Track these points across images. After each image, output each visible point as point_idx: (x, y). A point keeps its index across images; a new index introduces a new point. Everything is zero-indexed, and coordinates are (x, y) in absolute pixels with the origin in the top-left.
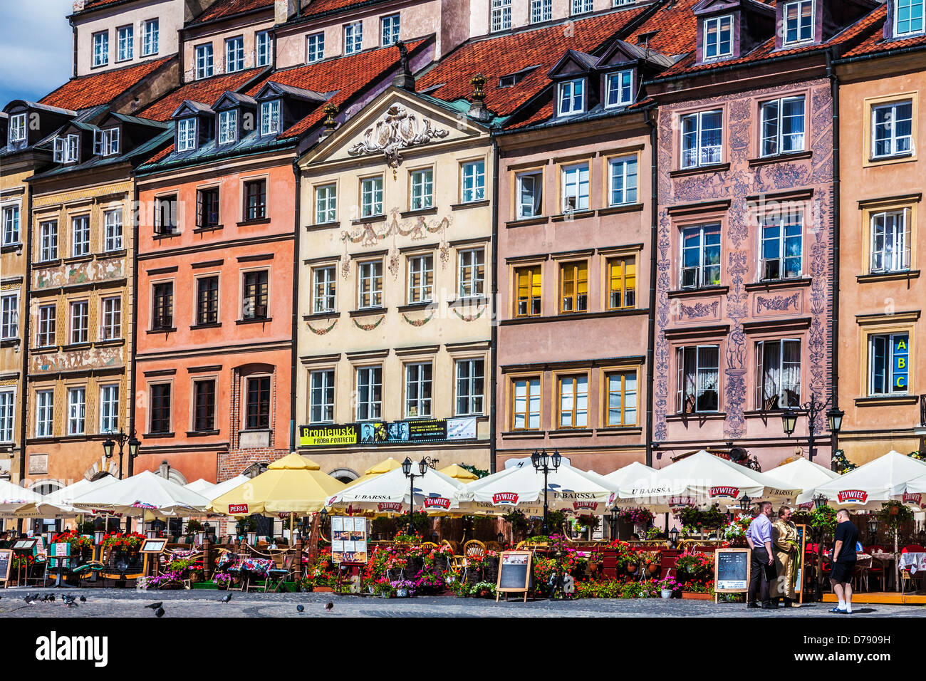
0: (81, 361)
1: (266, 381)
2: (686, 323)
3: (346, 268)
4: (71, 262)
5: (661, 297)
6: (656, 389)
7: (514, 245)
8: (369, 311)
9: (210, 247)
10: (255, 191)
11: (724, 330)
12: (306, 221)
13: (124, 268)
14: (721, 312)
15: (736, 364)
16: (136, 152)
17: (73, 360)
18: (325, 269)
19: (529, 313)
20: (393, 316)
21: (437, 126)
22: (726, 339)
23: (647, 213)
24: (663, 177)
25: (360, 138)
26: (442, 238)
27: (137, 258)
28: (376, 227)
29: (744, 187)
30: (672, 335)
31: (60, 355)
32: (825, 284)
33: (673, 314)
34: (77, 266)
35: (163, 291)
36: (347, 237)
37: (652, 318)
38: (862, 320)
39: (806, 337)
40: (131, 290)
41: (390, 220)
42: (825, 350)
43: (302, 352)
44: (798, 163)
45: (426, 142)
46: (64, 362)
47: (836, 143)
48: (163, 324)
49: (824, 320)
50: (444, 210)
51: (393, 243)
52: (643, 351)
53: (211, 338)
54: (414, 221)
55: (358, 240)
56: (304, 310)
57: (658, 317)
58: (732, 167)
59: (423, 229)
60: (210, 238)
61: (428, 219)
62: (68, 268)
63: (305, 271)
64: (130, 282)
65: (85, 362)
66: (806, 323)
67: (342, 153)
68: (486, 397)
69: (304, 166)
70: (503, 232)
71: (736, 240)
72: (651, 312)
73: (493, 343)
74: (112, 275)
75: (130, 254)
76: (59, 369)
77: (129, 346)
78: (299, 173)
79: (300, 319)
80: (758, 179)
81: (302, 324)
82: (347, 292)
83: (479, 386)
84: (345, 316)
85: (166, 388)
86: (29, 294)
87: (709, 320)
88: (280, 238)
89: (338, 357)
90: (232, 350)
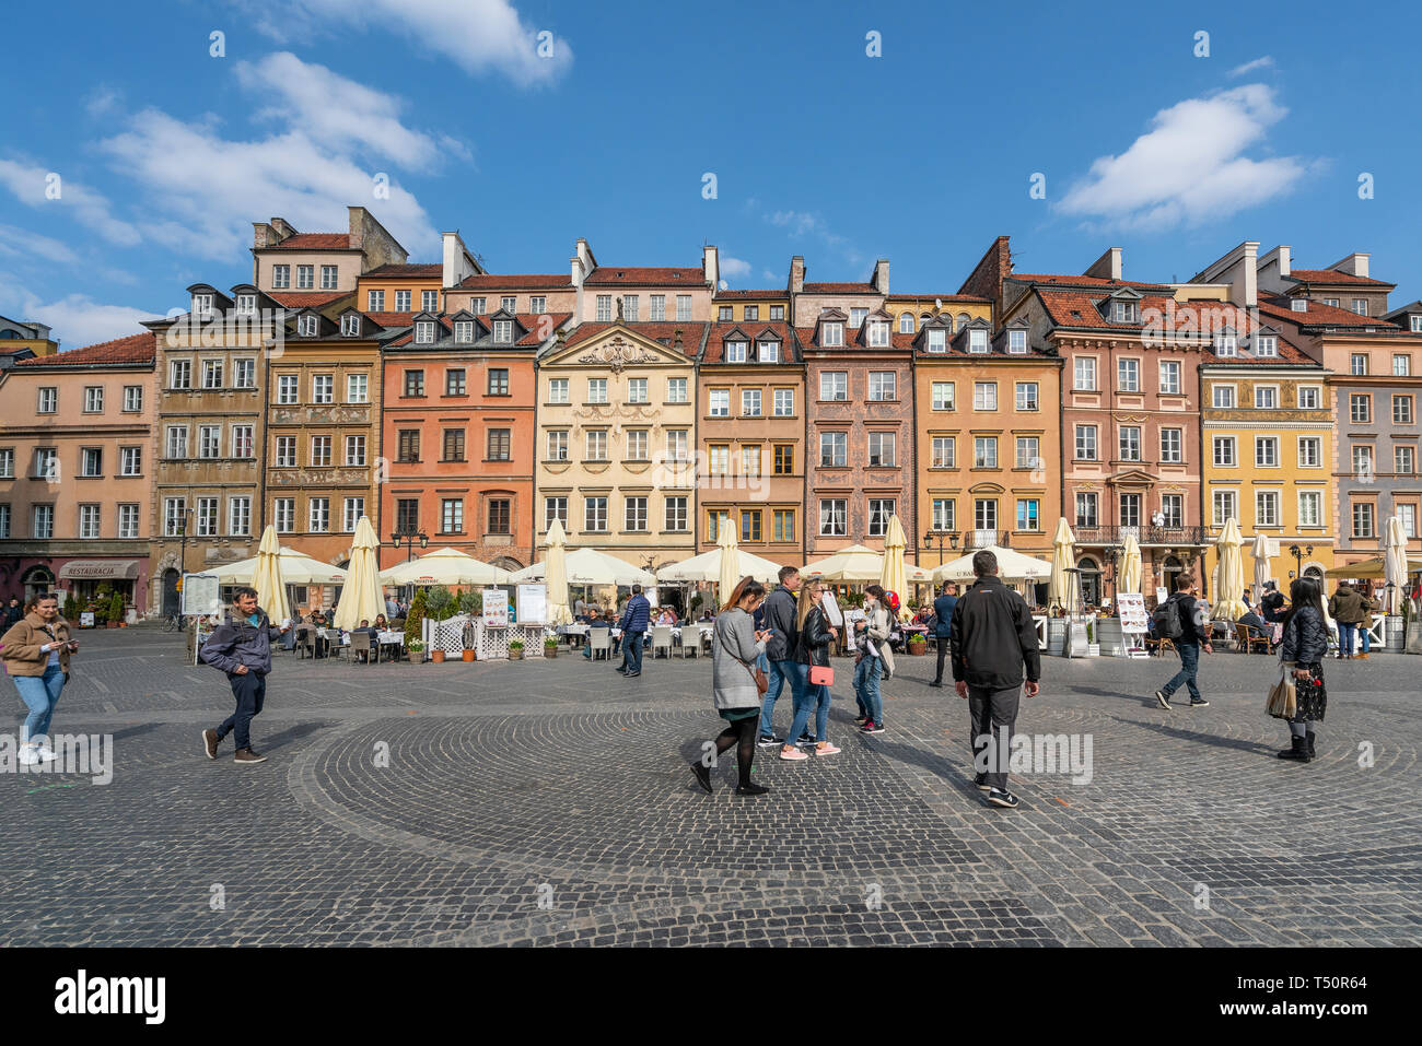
0: (324, 479)
1: (505, 504)
2: (826, 485)
3: (577, 433)
4: (313, 407)
5: (810, 470)
6: (808, 521)
7: (710, 431)
8: (597, 463)
9: (457, 409)
10: (497, 375)
11: (850, 491)
12: (542, 400)
13: (372, 416)
14: (847, 481)
15: (858, 510)
17: (315, 478)
18: (558, 432)
20: (616, 467)
21: (652, 353)
22: (851, 495)
23: (801, 421)
24: (812, 403)
25: (588, 352)
26: (654, 421)
27: (383, 410)
28: (602, 409)
29: (862, 415)
30: (817, 491)
31: (301, 473)
32: (909, 471)
33: (816, 481)
34: (319, 410)
35: (409, 435)
36: (577, 414)
37: (805, 481)
38: (931, 491)
39: (899, 497)
40: (377, 432)
41: (613, 406)
42: (910, 505)
43: (539, 484)
44: (893, 407)
45: (642, 362)
46: (305, 478)
47: (914, 398)
48: (409, 458)
49: (909, 490)
50: (657, 405)
51: (616, 421)
52: (800, 499)
53: (457, 471)
54: (633, 409)
55: (587, 417)
56: (541, 457)
57: (808, 481)
58: (854, 404)
59: (640, 415)
60: (455, 403)
61: (644, 409)
62: (310, 412)
63: (541, 432)
64: (376, 426)
65: (328, 480)
66: (897, 491)
67: (574, 359)
68: (690, 520)
69: (543, 364)
70: (701, 422)
71: (857, 443)
72: (805, 477)
74: (356, 420)
75: (378, 406)
76: (302, 482)
77: (375, 471)
78: (537, 367)
79: (538, 464)
80: (869, 411)
81: (540, 467)
82: (578, 447)
83: (683, 514)
84: (576, 465)
85: (414, 502)
86: (267, 426)
87: (840, 485)
88: (521, 408)
89: (570, 489)
90: (479, 479)
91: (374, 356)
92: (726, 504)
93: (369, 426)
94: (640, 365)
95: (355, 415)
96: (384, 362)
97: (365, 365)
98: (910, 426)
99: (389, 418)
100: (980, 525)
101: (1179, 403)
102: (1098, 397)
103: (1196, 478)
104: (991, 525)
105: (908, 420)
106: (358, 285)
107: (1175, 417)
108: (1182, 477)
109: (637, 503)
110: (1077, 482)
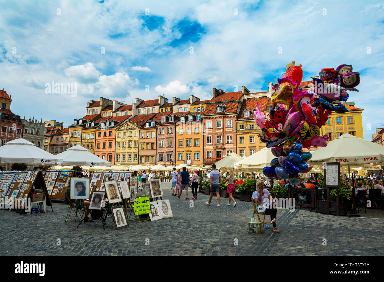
1: (111, 156)
2: (160, 151)
3: (121, 142)
4: (87, 139)
5: (157, 148)
6: (156, 158)
7: (141, 141)
8: (124, 148)
9: (105, 139)
10: (110, 132)
12: (117, 136)
15: (165, 156)
16: (96, 127)
18: (119, 142)
19: (142, 149)
20: (127, 148)
21: (133, 127)
22: (164, 153)
23: (156, 138)
24: (158, 135)
25: (123, 127)
26: (133, 140)
27: (96, 139)
28: (125, 138)
29: (166, 136)
30: (158, 152)
32: (174, 147)
33: (158, 150)
35: (99, 144)
36: (121, 139)
38: (178, 152)
39: (172, 153)
41: (127, 137)
42: (174, 155)
43: (116, 152)
45: (131, 128)
48: (98, 148)
49: (174, 152)
50: (133, 136)
51: (127, 140)
52: (155, 154)
53: (105, 150)
54: (130, 137)
55: (123, 139)
56: (116, 147)
60: (105, 138)
61: (131, 137)
63: (116, 142)
67: (121, 129)
68: (138, 159)
69: (117, 130)
70: (140, 139)
71: (165, 142)
72: (156, 150)
73: (139, 152)
77: (94, 150)
78: (116, 131)
81: (116, 149)
82: (122, 145)
83: (137, 158)
84: (121, 148)
86: (81, 143)
87: (162, 151)
88: (114, 138)
89: (120, 153)
90: (107, 151)
91: (95, 130)
92: (143, 155)
93: (94, 142)
94: (131, 129)
95: (92, 140)
96: (96, 131)
97: (93, 132)
98: (174, 138)
99: (96, 141)
100: (188, 159)
101: (231, 129)
102: (212, 129)
103: (235, 147)
104: (190, 159)
105: (174, 137)
106: (101, 112)
107: (230, 133)
108: (232, 146)
109: (130, 156)
110: (206, 149)
